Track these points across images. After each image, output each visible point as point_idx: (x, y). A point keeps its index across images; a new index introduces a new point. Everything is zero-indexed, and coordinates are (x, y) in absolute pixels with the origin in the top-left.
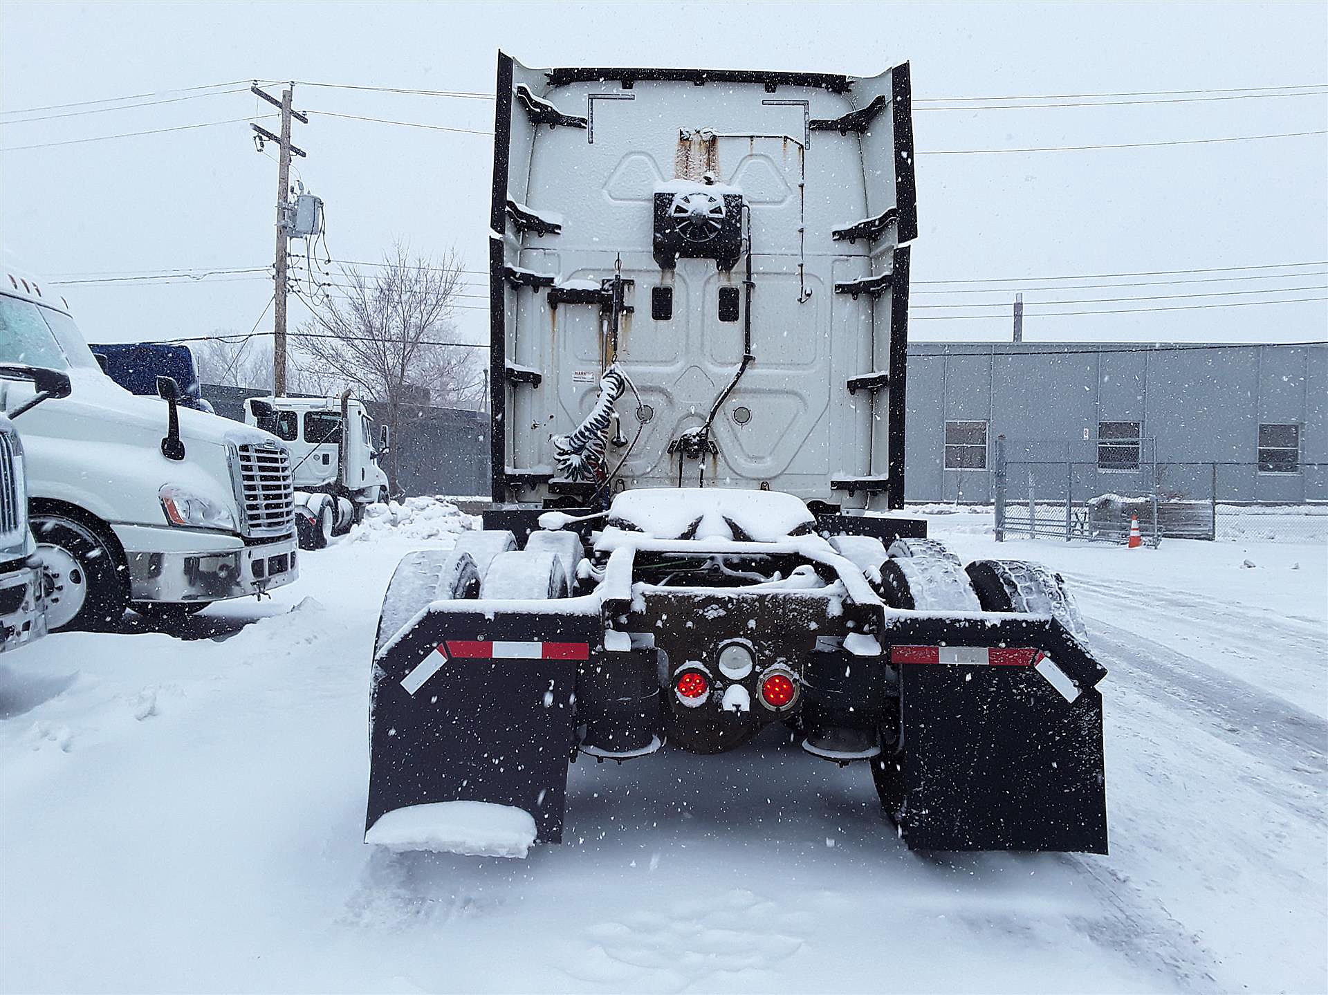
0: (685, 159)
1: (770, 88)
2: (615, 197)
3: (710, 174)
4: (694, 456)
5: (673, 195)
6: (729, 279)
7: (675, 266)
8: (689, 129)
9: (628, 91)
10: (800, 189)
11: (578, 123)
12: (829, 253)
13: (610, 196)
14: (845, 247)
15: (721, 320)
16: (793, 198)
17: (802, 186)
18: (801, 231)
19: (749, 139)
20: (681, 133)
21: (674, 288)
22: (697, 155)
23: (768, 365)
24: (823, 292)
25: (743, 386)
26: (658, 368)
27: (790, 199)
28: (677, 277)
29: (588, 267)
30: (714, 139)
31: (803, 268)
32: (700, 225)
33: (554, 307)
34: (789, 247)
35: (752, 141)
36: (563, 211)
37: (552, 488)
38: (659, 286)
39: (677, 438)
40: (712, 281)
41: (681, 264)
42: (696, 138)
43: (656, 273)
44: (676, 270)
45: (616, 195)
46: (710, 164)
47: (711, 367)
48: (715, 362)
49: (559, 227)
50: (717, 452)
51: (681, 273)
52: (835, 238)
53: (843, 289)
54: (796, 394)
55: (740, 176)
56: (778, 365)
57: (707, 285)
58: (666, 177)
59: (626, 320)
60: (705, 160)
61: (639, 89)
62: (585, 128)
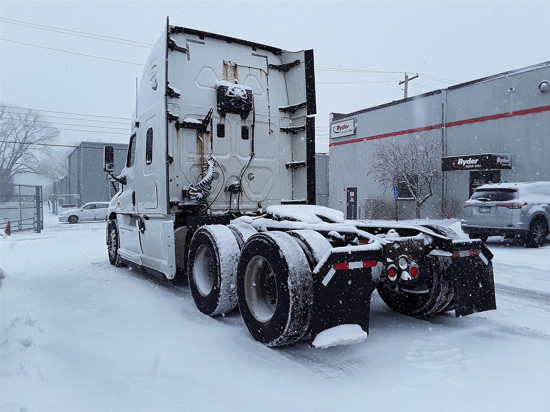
0: (226, 72)
1: (254, 49)
2: (200, 85)
3: (236, 80)
4: (235, 192)
5: (227, 87)
6: (245, 123)
7: (226, 116)
8: (227, 60)
9: (202, 41)
10: (267, 90)
11: (183, 51)
12: (278, 116)
13: (199, 84)
14: (283, 114)
15: (243, 139)
16: (265, 93)
17: (268, 90)
18: (269, 107)
19: (248, 68)
20: (224, 62)
21: (225, 125)
22: (230, 72)
23: (260, 157)
24: (277, 131)
25: (251, 165)
26: (220, 157)
27: (264, 94)
28: (226, 121)
29: (192, 114)
30: (236, 66)
31: (270, 121)
32: (238, 100)
33: (178, 129)
34: (265, 113)
35: (249, 69)
36: (180, 88)
37: (180, 207)
38: (219, 124)
39: (228, 186)
40: (239, 123)
41: (228, 115)
42: (229, 64)
43: (218, 119)
44: (226, 118)
45: (201, 84)
46: (235, 76)
47: (239, 157)
48: (241, 155)
49: (179, 95)
50: (242, 191)
51: (228, 119)
52: (280, 111)
53: (283, 130)
54: (269, 169)
55: (246, 82)
56: (262, 157)
57: (237, 125)
58: (220, 79)
59: (207, 136)
60: (233, 74)
61: (206, 40)
62: (186, 53)
